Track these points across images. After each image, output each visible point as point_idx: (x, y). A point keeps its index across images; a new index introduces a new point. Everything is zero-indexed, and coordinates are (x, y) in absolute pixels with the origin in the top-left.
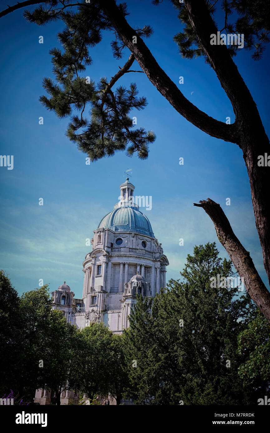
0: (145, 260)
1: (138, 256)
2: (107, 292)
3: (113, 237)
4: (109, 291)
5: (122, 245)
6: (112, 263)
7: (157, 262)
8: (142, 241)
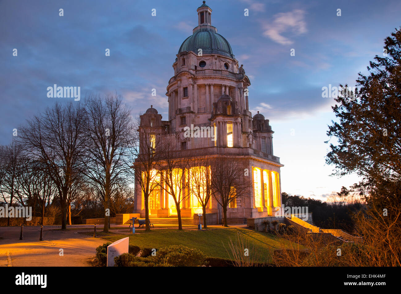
0: (229, 81)
1: (222, 77)
2: (195, 113)
3: (196, 60)
4: (196, 112)
5: (205, 68)
6: (198, 85)
7: (240, 83)
8: (225, 62)
